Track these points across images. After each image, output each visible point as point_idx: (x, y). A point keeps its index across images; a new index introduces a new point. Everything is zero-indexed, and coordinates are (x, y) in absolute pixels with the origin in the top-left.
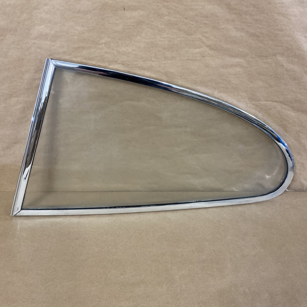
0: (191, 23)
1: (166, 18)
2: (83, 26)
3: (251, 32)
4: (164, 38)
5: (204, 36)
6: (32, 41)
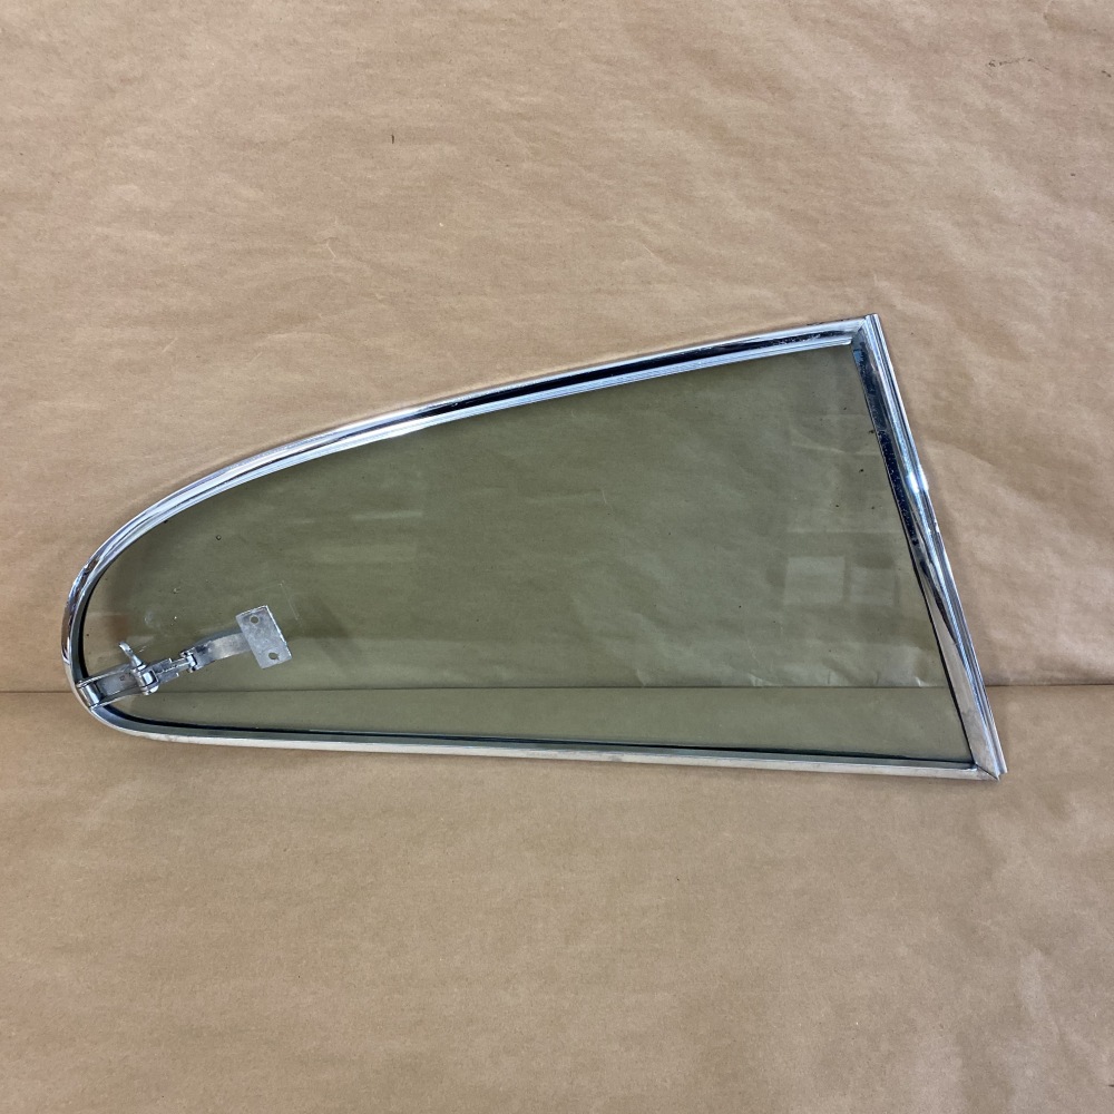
0: (606, 182)
1: (525, 166)
2: (261, 187)
3: (792, 207)
4: (520, 226)
5: (646, 222)
6: (99, 229)
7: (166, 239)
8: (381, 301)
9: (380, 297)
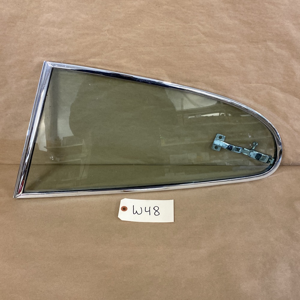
7: (60, 30)
8: (121, 49)
9: (121, 48)
